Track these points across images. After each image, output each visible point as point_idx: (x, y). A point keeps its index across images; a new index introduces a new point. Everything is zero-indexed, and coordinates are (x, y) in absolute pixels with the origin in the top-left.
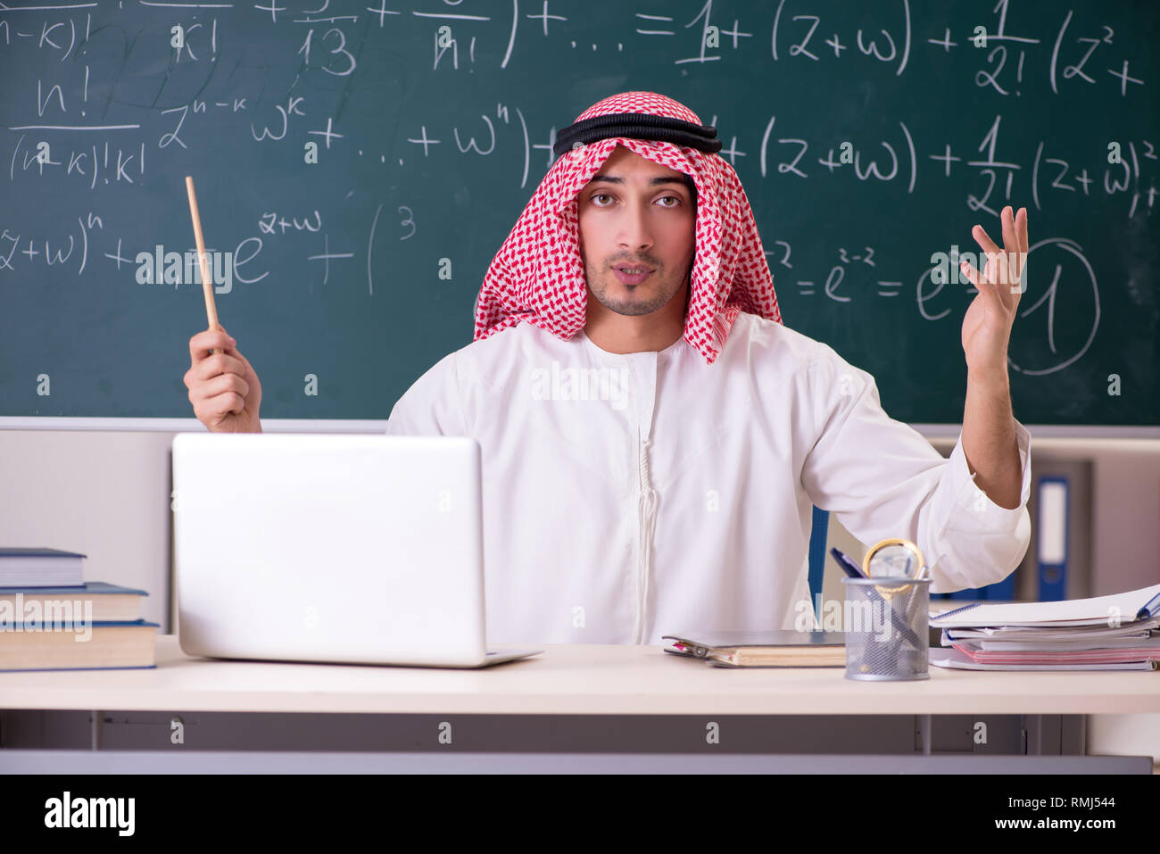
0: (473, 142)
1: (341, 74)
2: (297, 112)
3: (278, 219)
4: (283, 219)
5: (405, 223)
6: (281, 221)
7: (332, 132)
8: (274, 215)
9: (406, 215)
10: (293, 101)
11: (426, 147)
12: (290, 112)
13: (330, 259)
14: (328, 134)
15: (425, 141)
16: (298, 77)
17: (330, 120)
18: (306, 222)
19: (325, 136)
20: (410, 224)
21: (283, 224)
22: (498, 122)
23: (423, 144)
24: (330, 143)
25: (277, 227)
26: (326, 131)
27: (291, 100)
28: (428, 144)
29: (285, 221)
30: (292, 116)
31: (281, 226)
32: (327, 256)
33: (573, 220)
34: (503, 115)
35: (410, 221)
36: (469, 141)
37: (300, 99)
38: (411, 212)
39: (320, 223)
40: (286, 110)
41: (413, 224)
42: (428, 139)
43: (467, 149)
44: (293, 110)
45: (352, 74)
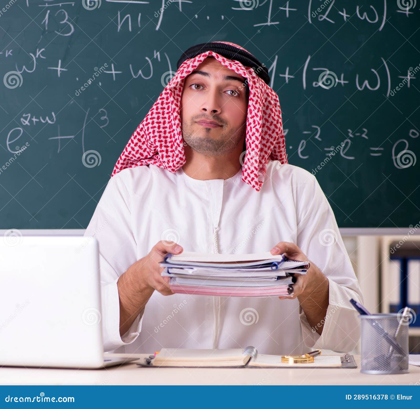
0: (140, 72)
1: (66, 35)
2: (42, 57)
3: (32, 117)
4: (34, 117)
5: (103, 118)
6: (33, 118)
7: (61, 67)
8: (29, 115)
9: (103, 114)
10: (39, 51)
11: (114, 75)
12: (37, 56)
13: (61, 139)
14: (59, 69)
15: (113, 72)
16: (41, 37)
17: (60, 61)
18: (47, 118)
19: (57, 70)
20: (106, 119)
21: (34, 120)
22: (155, 61)
23: (112, 74)
24: (60, 74)
25: (31, 121)
26: (58, 67)
27: (38, 50)
28: (115, 74)
29: (36, 118)
30: (38, 59)
31: (33, 121)
32: (59, 137)
33: (178, 95)
34: (157, 56)
35: (105, 117)
36: (138, 71)
37: (43, 49)
38: (106, 112)
39: (55, 119)
40: (35, 56)
41: (107, 118)
42: (115, 71)
43: (137, 76)
44: (39, 55)
45: (72, 35)
